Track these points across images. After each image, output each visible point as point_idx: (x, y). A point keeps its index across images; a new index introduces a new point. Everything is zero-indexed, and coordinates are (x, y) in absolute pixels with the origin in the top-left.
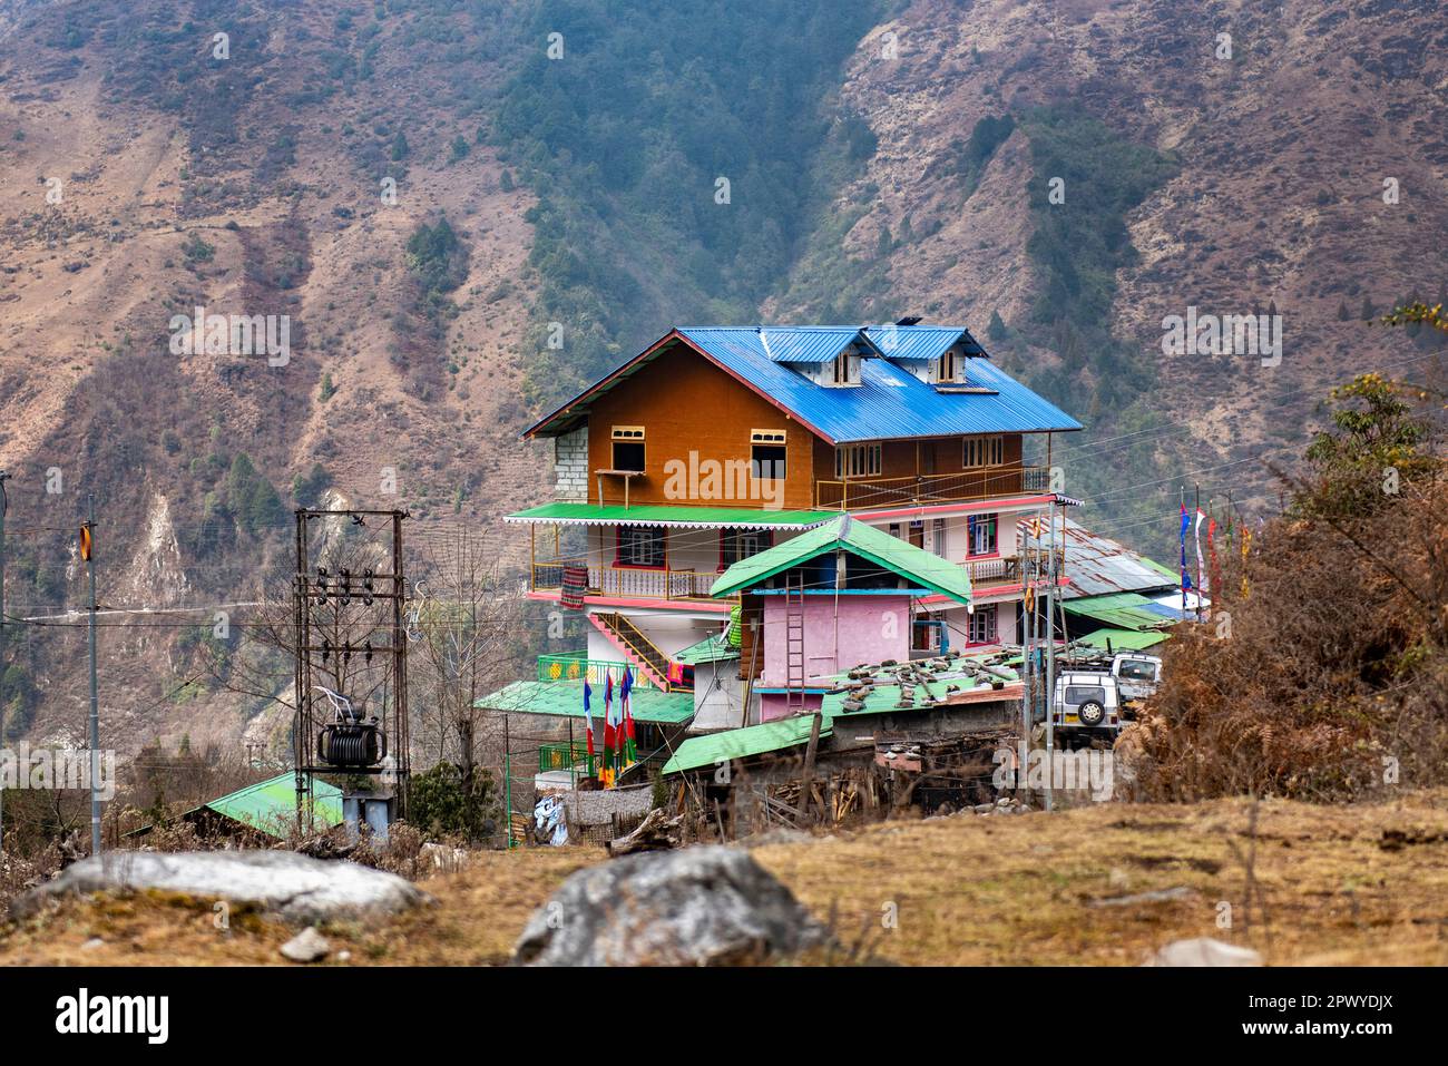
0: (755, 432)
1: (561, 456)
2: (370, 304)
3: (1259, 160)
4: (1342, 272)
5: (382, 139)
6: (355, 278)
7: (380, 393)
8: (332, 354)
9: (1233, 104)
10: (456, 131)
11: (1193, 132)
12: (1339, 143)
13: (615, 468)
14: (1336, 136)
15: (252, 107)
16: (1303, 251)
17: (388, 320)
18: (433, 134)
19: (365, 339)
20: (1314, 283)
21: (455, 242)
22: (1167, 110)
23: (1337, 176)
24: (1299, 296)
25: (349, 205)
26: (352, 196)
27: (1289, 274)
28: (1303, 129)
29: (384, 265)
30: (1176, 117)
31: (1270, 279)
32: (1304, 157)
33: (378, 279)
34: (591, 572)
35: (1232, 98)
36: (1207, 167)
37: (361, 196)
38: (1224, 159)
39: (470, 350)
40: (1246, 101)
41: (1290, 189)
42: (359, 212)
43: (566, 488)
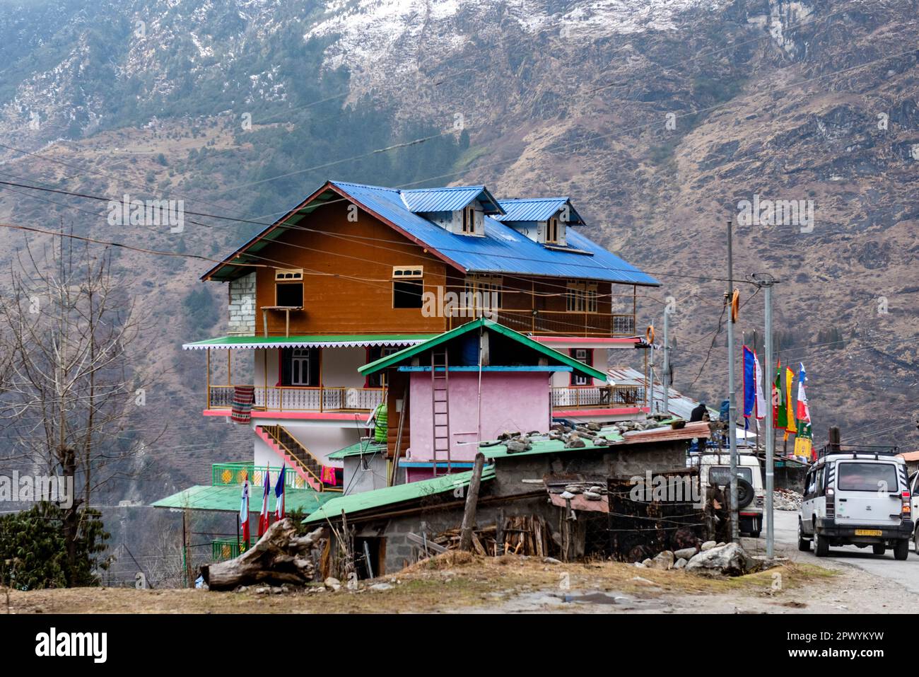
0: (396, 269)
1: (233, 297)
2: (162, 335)
3: (666, 258)
4: (713, 320)
5: (171, 243)
6: (154, 321)
7: (168, 385)
8: (141, 363)
9: (650, 226)
10: (213, 238)
11: (628, 242)
12: (711, 249)
13: (278, 305)
14: (709, 245)
15: (98, 225)
16: (692, 308)
17: (173, 344)
18: (200, 240)
19: (160, 354)
20: (698, 326)
21: (212, 300)
22: (614, 230)
23: (710, 267)
24: (690, 333)
25: (152, 280)
26: (153, 275)
27: (683, 321)
28: (691, 240)
29: (171, 313)
30: (618, 233)
31: (673, 324)
32: (691, 256)
33: (168, 321)
34: (256, 391)
35: (650, 223)
36: (636, 261)
37: (159, 275)
38: (646, 257)
39: (220, 361)
40: (658, 225)
41: (683, 274)
42: (157, 283)
43: (238, 324)
